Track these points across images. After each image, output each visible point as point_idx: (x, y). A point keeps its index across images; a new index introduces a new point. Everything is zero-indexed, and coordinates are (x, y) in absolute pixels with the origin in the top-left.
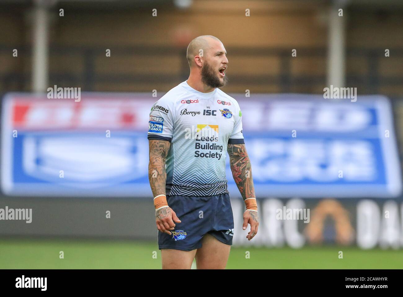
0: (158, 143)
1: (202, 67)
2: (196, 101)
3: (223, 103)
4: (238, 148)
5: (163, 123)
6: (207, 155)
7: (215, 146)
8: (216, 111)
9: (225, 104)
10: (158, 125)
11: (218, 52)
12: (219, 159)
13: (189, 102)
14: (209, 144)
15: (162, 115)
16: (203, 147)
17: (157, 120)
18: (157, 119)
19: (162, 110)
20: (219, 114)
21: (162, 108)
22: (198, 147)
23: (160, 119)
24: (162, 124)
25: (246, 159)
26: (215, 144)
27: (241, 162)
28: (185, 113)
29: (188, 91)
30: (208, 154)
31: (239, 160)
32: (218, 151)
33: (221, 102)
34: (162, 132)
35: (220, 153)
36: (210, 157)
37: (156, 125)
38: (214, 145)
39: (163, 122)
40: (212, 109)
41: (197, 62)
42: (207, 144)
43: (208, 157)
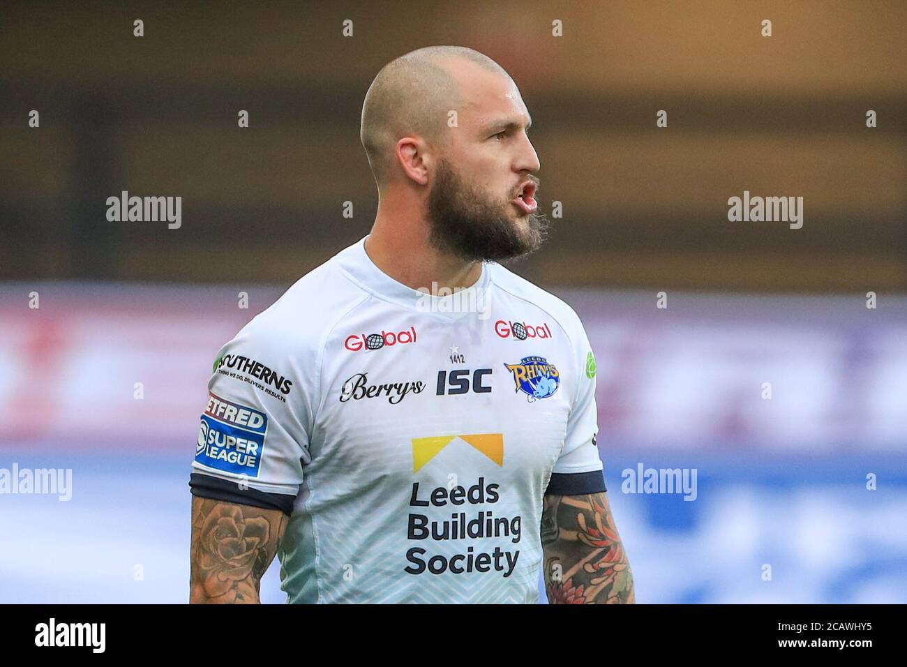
0: (237, 519)
1: (425, 186)
2: (404, 338)
3: (519, 331)
4: (577, 510)
5: (265, 435)
6: (459, 564)
7: (489, 522)
8: (489, 371)
9: (528, 334)
10: (239, 440)
11: (498, 122)
12: (506, 575)
13: (375, 342)
14: (463, 515)
15: (263, 400)
16: (440, 532)
17: (240, 418)
18: (240, 416)
19: (262, 382)
20: (502, 383)
21: (266, 369)
22: (418, 532)
23: (254, 415)
24: (260, 440)
25: (612, 555)
26: (489, 514)
27: (589, 569)
28: (359, 392)
29: (371, 290)
30: (462, 557)
31: (584, 561)
32: (505, 542)
33: (508, 327)
34: (253, 471)
35: (513, 548)
36: (470, 570)
37: (233, 438)
38: (486, 518)
39: (263, 429)
40: (472, 365)
41: (405, 165)
42: (455, 516)
43: (462, 570)
